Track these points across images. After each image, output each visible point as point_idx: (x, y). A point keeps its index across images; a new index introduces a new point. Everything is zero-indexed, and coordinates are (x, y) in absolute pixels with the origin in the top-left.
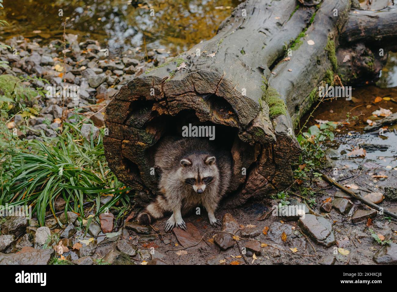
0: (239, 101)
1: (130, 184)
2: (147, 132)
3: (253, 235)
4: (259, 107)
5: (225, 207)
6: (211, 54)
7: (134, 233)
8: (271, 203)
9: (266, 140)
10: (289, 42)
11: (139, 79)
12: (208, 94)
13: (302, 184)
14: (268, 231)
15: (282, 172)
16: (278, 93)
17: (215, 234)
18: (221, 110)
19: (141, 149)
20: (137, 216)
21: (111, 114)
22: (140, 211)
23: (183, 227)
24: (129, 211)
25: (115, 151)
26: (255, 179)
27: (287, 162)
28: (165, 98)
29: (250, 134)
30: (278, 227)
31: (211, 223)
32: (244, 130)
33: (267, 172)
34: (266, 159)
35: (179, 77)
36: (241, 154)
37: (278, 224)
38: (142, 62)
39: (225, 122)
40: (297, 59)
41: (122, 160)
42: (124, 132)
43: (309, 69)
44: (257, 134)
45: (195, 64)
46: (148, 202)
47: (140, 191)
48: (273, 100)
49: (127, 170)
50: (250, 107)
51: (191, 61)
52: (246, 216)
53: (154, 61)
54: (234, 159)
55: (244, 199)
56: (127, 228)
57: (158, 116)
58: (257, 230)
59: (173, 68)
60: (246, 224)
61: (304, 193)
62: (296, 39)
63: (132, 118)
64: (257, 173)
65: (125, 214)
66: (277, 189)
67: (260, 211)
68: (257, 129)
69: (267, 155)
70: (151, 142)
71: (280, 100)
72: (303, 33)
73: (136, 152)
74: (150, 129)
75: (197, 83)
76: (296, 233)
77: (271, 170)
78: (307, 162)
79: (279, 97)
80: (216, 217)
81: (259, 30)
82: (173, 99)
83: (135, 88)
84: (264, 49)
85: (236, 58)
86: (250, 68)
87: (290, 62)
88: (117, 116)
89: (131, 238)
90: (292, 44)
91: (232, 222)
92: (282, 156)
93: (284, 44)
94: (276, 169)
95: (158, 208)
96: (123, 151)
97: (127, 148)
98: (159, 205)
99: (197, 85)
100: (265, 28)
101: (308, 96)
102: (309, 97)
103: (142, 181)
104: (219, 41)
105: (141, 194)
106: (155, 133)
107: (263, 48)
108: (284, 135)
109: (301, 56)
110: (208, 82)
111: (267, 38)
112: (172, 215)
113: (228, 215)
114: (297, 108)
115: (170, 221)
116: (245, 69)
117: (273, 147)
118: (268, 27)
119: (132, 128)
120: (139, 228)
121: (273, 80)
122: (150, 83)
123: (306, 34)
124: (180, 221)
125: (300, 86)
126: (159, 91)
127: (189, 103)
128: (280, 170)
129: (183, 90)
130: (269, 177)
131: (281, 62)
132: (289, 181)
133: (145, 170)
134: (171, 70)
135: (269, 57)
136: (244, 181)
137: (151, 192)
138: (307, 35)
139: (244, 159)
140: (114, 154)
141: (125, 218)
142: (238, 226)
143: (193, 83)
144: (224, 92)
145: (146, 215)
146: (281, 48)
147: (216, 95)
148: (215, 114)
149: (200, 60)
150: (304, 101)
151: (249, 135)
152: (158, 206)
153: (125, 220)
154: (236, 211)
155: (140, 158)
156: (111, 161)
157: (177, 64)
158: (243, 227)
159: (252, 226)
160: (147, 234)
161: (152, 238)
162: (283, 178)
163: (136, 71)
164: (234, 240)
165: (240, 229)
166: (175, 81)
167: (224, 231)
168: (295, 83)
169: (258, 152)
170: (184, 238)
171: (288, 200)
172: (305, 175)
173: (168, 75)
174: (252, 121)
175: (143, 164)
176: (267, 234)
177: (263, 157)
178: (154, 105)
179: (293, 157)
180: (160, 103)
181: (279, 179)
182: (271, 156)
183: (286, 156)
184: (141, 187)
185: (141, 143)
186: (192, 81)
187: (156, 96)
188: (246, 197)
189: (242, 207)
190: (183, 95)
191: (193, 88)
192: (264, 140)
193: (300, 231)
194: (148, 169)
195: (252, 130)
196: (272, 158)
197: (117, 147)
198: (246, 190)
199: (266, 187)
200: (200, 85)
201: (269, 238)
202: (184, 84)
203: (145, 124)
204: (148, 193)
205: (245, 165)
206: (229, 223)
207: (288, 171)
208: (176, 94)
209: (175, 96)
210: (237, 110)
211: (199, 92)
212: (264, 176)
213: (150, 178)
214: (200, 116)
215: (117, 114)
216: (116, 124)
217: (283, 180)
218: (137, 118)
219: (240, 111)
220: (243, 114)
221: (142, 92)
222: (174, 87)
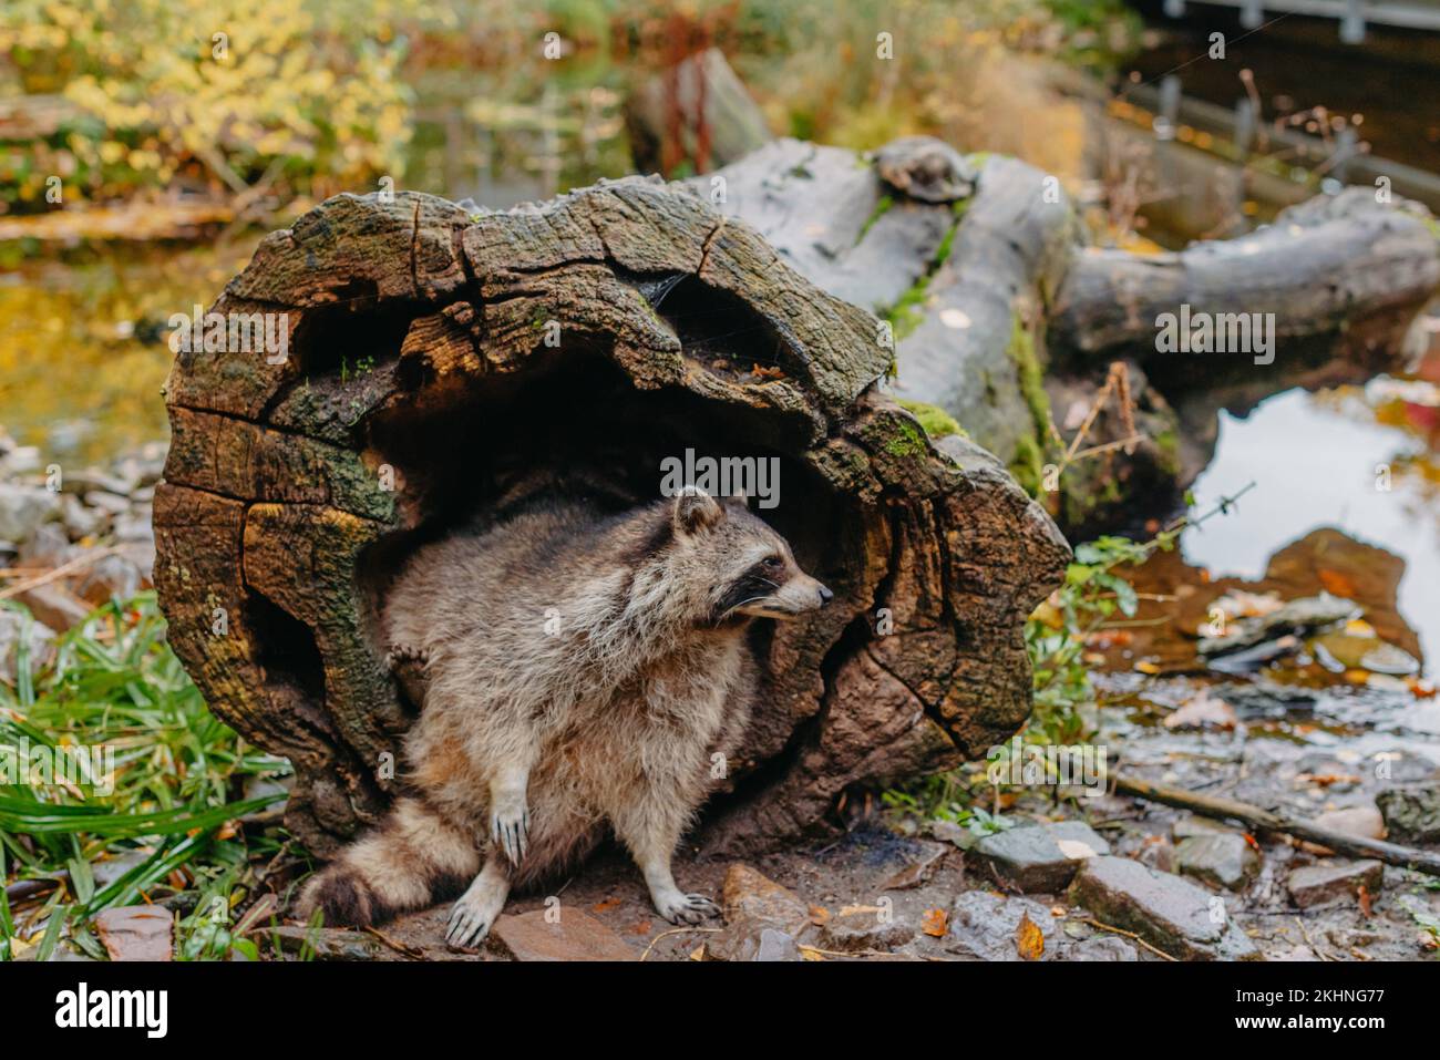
0: (806, 309)
1: (270, 736)
2: (369, 469)
3: (885, 938)
5: (724, 848)
9: (934, 478)
11: (348, 202)
12: (665, 273)
14: (947, 922)
15: (984, 661)
17: (698, 945)
18: (716, 364)
19: (339, 547)
21: (204, 371)
25: (210, 557)
26: (866, 697)
28: (471, 289)
29: (864, 446)
32: (834, 431)
33: (918, 663)
34: (913, 600)
37: (982, 899)
39: (753, 394)
41: (242, 605)
42: (259, 462)
43: (965, 403)
44: (894, 446)
47: (315, 775)
49: (258, 670)
50: (854, 336)
52: (826, 875)
55: (814, 798)
60: (834, 904)
62: (896, 306)
63: (305, 390)
64: (872, 666)
66: (962, 748)
67: (889, 855)
68: (892, 422)
69: (921, 580)
70: (388, 511)
73: (314, 560)
74: (380, 459)
76: (1075, 929)
77: (937, 652)
82: (509, 289)
83: (328, 244)
88: (233, 377)
91: (773, 893)
92: (988, 581)
94: (957, 648)
95: (407, 856)
96: (247, 557)
97: (271, 540)
98: (406, 839)
99: (615, 237)
103: (331, 718)
105: (320, 789)
108: (993, 483)
109: (928, 357)
110: (662, 230)
115: (472, 908)
117: (943, 544)
119: (300, 440)
120: (322, 938)
122: (401, 217)
123: (929, 296)
126: (445, 251)
127: (583, 303)
128: (976, 650)
129: (555, 252)
130: (927, 686)
132: (1017, 702)
133: (350, 654)
136: (816, 705)
137: (367, 779)
138: (935, 298)
140: (205, 574)
142: (803, 909)
143: (598, 229)
144: (736, 270)
145: (344, 881)
147: (703, 282)
151: (857, 451)
152: (403, 848)
154: (775, 862)
155: (332, 595)
156: (182, 613)
162: (989, 690)
165: (813, 924)
169: (881, 562)
174: (868, 394)
175: (341, 622)
176: (950, 931)
177: (900, 586)
178: (415, 328)
179: (1035, 589)
180: (446, 310)
181: (974, 697)
182: (936, 586)
183: (1004, 582)
184: (324, 749)
185: (343, 515)
186: (592, 222)
187: (430, 276)
188: (825, 790)
189: (802, 841)
190: (557, 273)
191: (600, 247)
192: (925, 478)
193: (1090, 925)
194: (366, 652)
195: (872, 427)
196: (940, 595)
197: (222, 538)
198: (823, 753)
199: (918, 736)
200: (628, 235)
201: (960, 947)
202: (557, 229)
203: (363, 418)
204: (353, 786)
205: (821, 628)
206: (758, 895)
207: (1014, 653)
208: (524, 266)
209: (517, 274)
210: (800, 344)
211: (626, 262)
212: (904, 682)
213: (370, 703)
214: (639, 362)
215: (232, 370)
216: (227, 420)
217: (991, 696)
218: (326, 397)
219: (816, 344)
220: (829, 358)
221: (363, 259)
222: (513, 239)
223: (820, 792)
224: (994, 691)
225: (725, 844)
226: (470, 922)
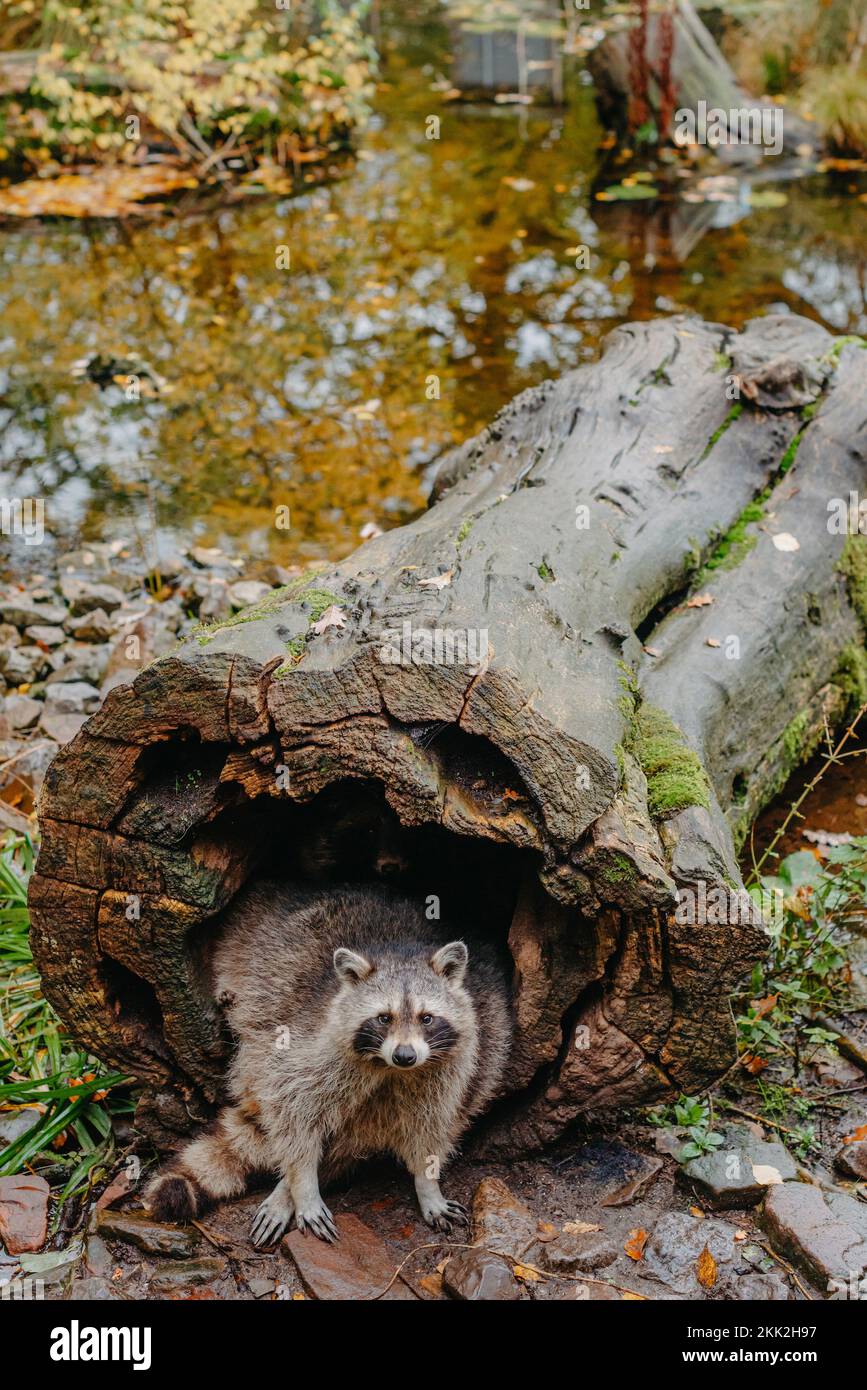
0: (546, 752)
1: (121, 1062)
2: (197, 862)
3: (590, 1262)
4: (616, 775)
5: (481, 1156)
6: (433, 575)
7: (133, 1253)
8: (653, 1141)
9: (644, 898)
10: (706, 540)
11: (176, 664)
12: (430, 722)
13: (763, 1070)
14: (646, 1246)
15: (695, 1021)
16: (677, 727)
17: (445, 1256)
18: (475, 785)
19: (172, 927)
20: (140, 1188)
21: (65, 792)
22: (153, 1167)
23: (324, 1231)
24: (108, 1169)
25: (71, 931)
26: (595, 1046)
27: (714, 984)
28: (273, 736)
29: (586, 873)
30: (682, 1232)
31: (426, 1214)
32: (562, 860)
33: (641, 1021)
34: (637, 972)
35: (325, 660)
36: (547, 952)
37: (681, 1221)
38: (137, 597)
39: (493, 829)
40: (739, 602)
41: (97, 966)
42: (110, 860)
43: (781, 639)
44: (609, 874)
45: (380, 611)
46: (187, 1133)
47: (157, 1090)
48: (660, 749)
49: (113, 1007)
51: (365, 601)
52: (559, 1188)
53: (184, 594)
54: (520, 966)
55: (553, 1122)
56: (105, 1233)
57: (240, 801)
58: (606, 1244)
59: (298, 625)
60: (559, 1218)
61: (770, 1105)
62: (732, 527)
63: (144, 806)
64: (603, 1023)
65: (95, 1179)
66: (678, 1086)
67: (613, 1171)
68: (608, 856)
69: (643, 954)
70: (211, 898)
71: (687, 752)
72: (756, 508)
73: (153, 935)
74: (207, 850)
75: (392, 681)
76: (751, 1253)
77: (656, 1012)
78: (780, 987)
79: (680, 742)
80: (444, 1193)
81: (597, 493)
82: (303, 740)
83: (161, 697)
84: (617, 563)
85: (527, 594)
86: (576, 632)
87: (712, 613)
88: (88, 797)
89: (121, 1272)
90: (718, 544)
91: (511, 1210)
92: (699, 959)
93: (687, 547)
94: (674, 1008)
95: (229, 1156)
96: (101, 932)
97: (120, 920)
98: (229, 1143)
99: (391, 691)
100: (620, 484)
101: (777, 742)
102: (781, 743)
103: (169, 1050)
104: (455, 528)
105: (162, 1099)
106: (223, 865)
107: (615, 557)
108: (706, 880)
109: (752, 592)
110: (432, 681)
111: (627, 522)
112: (281, 1185)
113: (494, 1185)
114: (739, 784)
115: (273, 1209)
116: (556, 635)
117: (664, 926)
118: (629, 483)
119: (141, 845)
120: (156, 1235)
121: (655, 677)
122: (218, 678)
123: (766, 511)
124: (312, 1208)
125: (751, 701)
126: (252, 707)
127: (360, 755)
128: (690, 1012)
129: (341, 707)
130: (648, 1039)
131: (676, 612)
132: (722, 1054)
133: (182, 1005)
134: (293, 634)
135: (638, 592)
136: (556, 1053)
137: (198, 1094)
138: (772, 515)
139: (557, 971)
140: (69, 944)
141: (94, 1196)
142: (532, 1227)
143: (378, 684)
144: (491, 716)
145: (177, 1184)
146: (677, 560)
147: (462, 730)
148: (454, 797)
149: (396, 599)
150: (763, 759)
151: (580, 877)
152: (226, 1151)
153: (93, 1205)
154: (522, 1168)
156: (52, 971)
157: (310, 610)
158: (550, 1230)
159: (586, 1227)
160: (184, 1257)
161: (205, 1274)
162: (699, 1044)
163: (115, 632)
164: (519, 1280)
165: (538, 1240)
166: (312, 673)
167: (479, 1244)
168: (732, 692)
169: (610, 942)
170: (326, 1273)
171: (715, 1130)
172: (775, 1036)
173: (280, 649)
174: (593, 825)
175: (175, 981)
176: (644, 1257)
177: (627, 960)
178: (230, 762)
179: (739, 965)
180: (253, 753)
181: (687, 1048)
182: (657, 960)
183: (713, 960)
184: (164, 1071)
185: (175, 903)
186: (373, 675)
187: (240, 727)
188: (562, 1117)
189: (545, 1154)
190: (341, 726)
191: (378, 701)
192: (635, 898)
193: (764, 1249)
194: (195, 1004)
195: (592, 859)
196: (660, 968)
197: (82, 917)
198: (561, 1088)
199: (639, 1078)
200: (402, 689)
201: (650, 1274)
202: (344, 685)
203: (190, 831)
204: (187, 1098)
205: (560, 993)
206: (497, 1214)
207: (719, 1016)
208: (315, 721)
209: (309, 729)
210: (536, 786)
211: (399, 714)
212: (629, 1036)
213: (199, 1040)
214: (403, 805)
215: (87, 792)
216: (84, 829)
217: (700, 1049)
218: (162, 809)
219: (550, 787)
220: (559, 801)
221: (188, 711)
222: (307, 696)
223: (558, 1118)
224: (703, 1045)
225: (483, 1152)
226: (270, 1221)
